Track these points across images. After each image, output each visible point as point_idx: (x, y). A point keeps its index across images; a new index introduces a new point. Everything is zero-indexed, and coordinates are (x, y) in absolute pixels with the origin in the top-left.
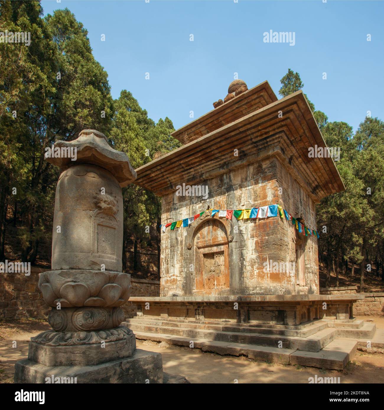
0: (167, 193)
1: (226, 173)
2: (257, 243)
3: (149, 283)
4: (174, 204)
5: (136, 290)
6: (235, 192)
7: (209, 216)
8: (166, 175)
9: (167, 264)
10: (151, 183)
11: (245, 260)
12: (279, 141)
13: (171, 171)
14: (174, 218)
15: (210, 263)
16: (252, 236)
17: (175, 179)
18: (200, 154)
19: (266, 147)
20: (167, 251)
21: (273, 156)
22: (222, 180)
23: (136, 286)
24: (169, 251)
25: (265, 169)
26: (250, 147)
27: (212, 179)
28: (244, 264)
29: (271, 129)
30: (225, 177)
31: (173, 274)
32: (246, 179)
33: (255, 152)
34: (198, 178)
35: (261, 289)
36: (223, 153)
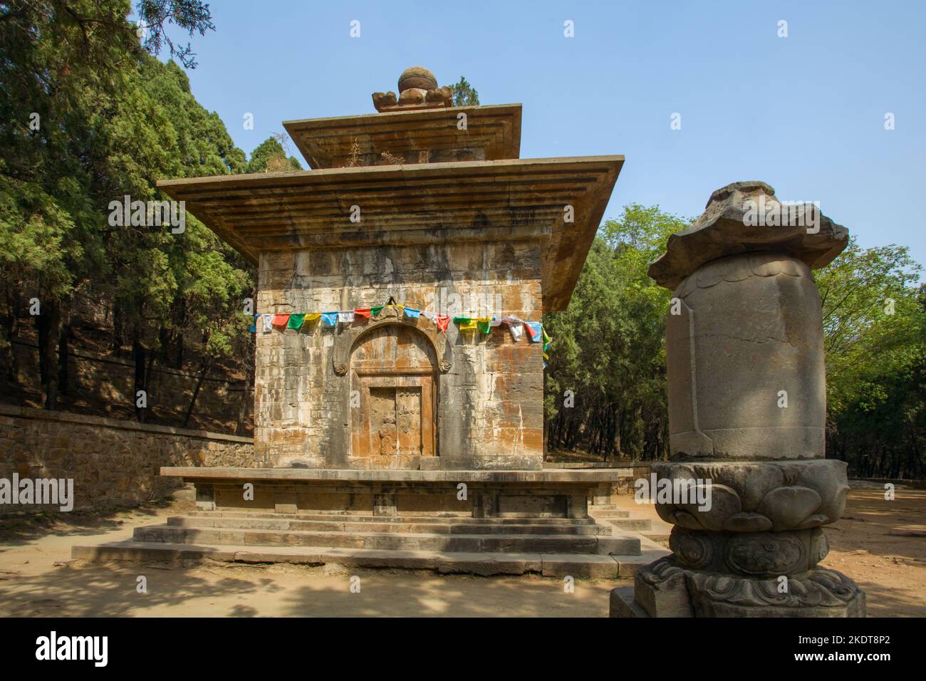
0: (277, 248)
1: (436, 245)
2: (499, 381)
3: (141, 431)
4: (296, 276)
5: (113, 445)
6: (454, 282)
7: (394, 316)
8: (289, 211)
9: (276, 400)
10: (238, 217)
11: (474, 409)
12: (554, 220)
13: (308, 206)
14: (296, 303)
15: (385, 406)
16: (491, 369)
17: (308, 224)
18: (393, 194)
19: (529, 222)
20: (275, 371)
21: (536, 240)
22: (425, 255)
23: (112, 437)
24: (282, 372)
25: (519, 258)
26: (500, 212)
27: (402, 247)
28: (473, 415)
29: (548, 195)
30: (432, 250)
31: (294, 421)
32: (480, 267)
33: (505, 224)
34: (371, 238)
35: (506, 459)
36: (444, 207)
